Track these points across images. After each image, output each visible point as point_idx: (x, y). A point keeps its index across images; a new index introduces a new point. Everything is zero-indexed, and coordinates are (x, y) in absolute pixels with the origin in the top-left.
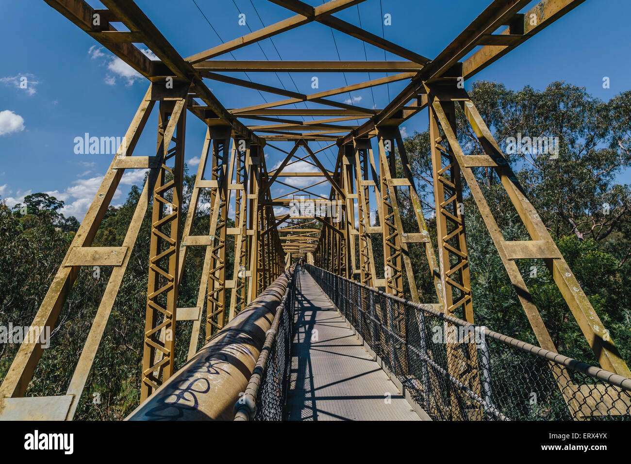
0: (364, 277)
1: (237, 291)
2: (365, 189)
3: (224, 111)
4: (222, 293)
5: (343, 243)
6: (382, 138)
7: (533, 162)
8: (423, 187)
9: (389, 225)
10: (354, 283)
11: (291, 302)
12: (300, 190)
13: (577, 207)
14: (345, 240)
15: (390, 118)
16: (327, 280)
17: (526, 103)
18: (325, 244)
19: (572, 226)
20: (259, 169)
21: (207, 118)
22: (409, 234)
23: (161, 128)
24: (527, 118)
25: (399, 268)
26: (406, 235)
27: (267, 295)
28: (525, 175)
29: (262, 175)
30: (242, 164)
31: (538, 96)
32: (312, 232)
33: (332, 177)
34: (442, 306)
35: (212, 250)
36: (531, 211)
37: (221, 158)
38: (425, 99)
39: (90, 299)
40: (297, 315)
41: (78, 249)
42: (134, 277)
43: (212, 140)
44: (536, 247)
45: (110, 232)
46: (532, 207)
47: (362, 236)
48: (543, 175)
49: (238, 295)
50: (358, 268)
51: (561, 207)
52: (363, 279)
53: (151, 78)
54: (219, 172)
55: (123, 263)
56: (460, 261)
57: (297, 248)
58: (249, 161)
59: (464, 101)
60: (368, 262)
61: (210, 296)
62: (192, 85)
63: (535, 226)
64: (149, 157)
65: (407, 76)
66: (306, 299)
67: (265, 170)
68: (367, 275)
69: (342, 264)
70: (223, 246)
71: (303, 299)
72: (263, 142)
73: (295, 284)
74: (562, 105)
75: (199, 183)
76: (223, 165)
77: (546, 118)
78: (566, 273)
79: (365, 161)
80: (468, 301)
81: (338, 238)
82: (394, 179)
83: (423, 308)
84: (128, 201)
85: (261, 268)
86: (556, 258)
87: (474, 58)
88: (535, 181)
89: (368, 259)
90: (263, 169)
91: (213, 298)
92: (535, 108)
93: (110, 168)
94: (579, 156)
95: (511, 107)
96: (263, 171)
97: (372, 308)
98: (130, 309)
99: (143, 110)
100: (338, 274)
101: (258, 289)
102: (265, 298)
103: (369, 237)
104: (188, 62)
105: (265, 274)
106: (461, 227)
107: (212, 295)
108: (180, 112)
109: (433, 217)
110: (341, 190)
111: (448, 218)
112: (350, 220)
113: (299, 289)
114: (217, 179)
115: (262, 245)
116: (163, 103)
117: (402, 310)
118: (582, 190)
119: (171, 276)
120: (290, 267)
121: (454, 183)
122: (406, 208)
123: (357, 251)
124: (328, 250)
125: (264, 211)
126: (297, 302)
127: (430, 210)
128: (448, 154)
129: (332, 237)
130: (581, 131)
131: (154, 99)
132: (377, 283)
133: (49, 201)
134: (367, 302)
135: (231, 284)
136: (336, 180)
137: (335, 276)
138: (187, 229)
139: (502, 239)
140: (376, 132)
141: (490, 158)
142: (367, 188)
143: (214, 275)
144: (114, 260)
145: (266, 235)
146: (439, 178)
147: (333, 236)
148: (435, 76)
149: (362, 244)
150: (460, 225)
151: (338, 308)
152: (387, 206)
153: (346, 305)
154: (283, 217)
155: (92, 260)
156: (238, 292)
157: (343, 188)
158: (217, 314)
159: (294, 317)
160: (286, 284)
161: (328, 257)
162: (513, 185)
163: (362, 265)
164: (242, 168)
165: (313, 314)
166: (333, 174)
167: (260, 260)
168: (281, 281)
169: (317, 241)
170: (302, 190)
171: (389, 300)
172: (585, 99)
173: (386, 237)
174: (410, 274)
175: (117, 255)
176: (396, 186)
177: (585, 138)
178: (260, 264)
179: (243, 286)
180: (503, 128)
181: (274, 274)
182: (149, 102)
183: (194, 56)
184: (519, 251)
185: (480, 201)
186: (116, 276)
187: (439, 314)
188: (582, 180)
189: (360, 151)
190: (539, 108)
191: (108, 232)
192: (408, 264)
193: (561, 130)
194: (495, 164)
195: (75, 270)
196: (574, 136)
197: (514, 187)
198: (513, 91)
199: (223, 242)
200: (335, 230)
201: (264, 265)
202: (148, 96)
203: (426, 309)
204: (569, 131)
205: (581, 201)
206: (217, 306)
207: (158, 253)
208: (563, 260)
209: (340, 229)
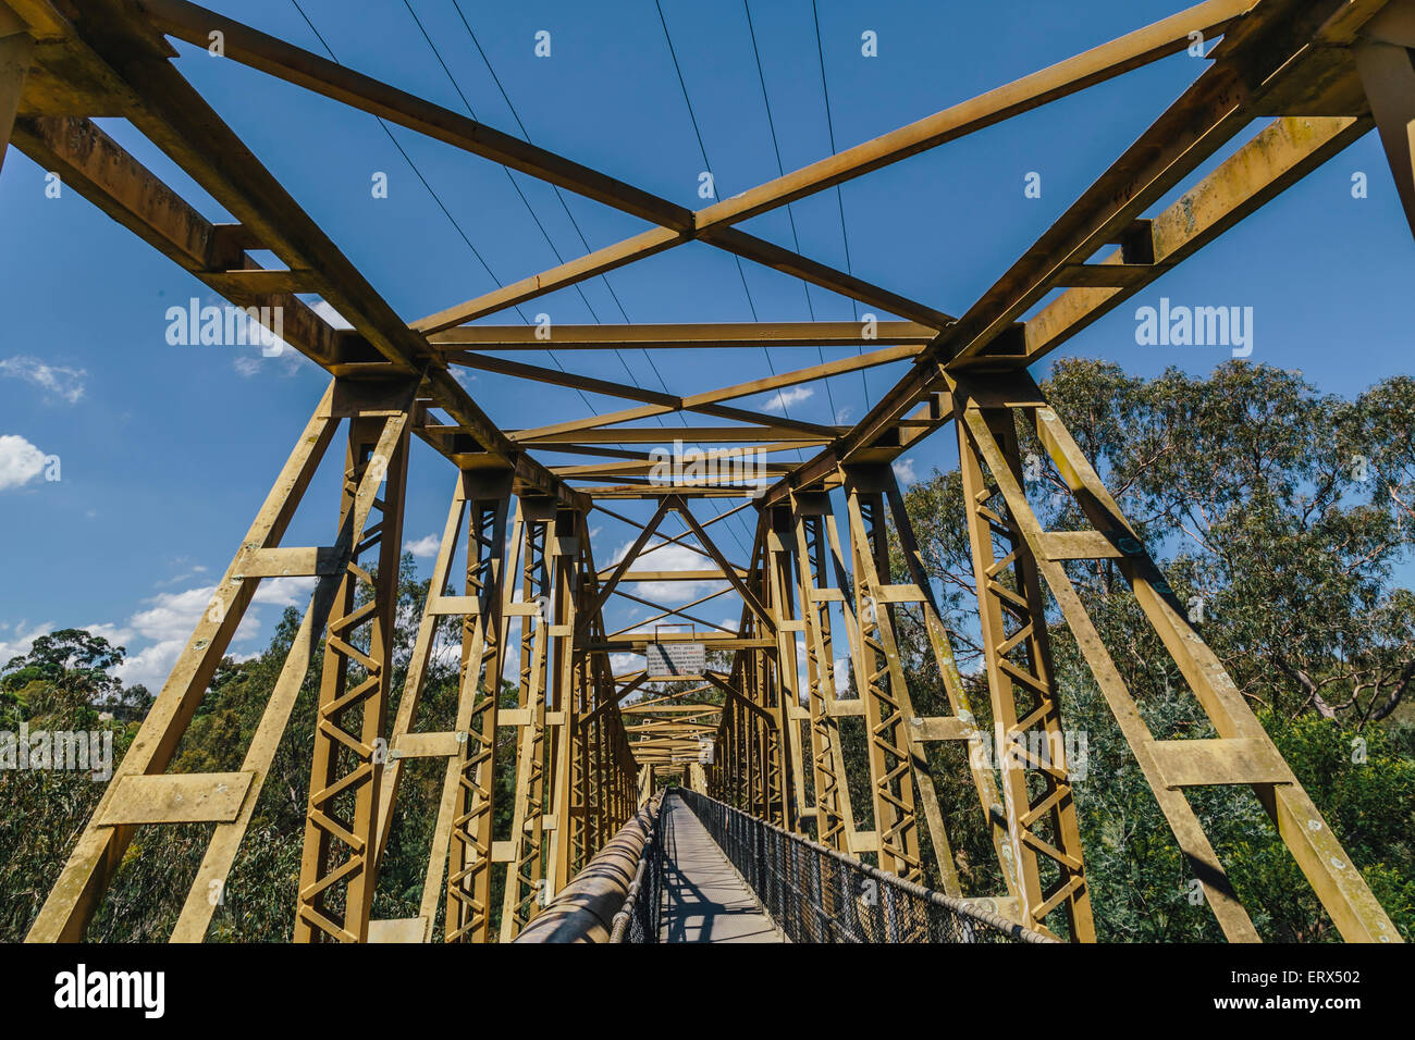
0: (827, 824)
1: (521, 869)
2: (821, 610)
3: (495, 435)
4: (483, 876)
5: (774, 739)
6: (854, 490)
7: (1201, 539)
8: (955, 598)
9: (880, 698)
10: (802, 843)
11: (652, 895)
12: (671, 613)
13: (1315, 644)
14: (778, 732)
15: (872, 446)
16: (738, 832)
17: (1173, 404)
18: (732, 742)
19: (1307, 690)
20: (576, 564)
21: (458, 452)
22: (927, 720)
23: (350, 480)
24: (1179, 437)
25: (908, 804)
26: (919, 721)
27: (594, 876)
28: (1187, 571)
29: (583, 578)
30: (537, 556)
31: (1198, 390)
32: (702, 712)
33: (744, 581)
34: (1017, 903)
35: (461, 768)
36: (1210, 665)
37: (488, 543)
38: (946, 403)
39: (165, 894)
40: (667, 927)
41: (134, 781)
42: (274, 836)
43: (469, 502)
44: (1231, 756)
45: (229, 720)
46: (1209, 655)
47: (818, 724)
48: (1228, 568)
49: (524, 880)
50: (810, 800)
51: (1276, 644)
52: (823, 833)
53: (334, 368)
54: (483, 576)
55: (239, 815)
56: (1051, 789)
57: (667, 751)
58: (554, 548)
59: (1035, 407)
60: (834, 788)
61: (455, 885)
62: (425, 380)
63: (1223, 702)
64: (319, 548)
65: (902, 354)
66: (688, 885)
67: (591, 567)
68: (834, 820)
69: (773, 792)
70: (488, 756)
71: (681, 883)
72: (585, 502)
73: (663, 847)
74: (1253, 411)
75: (437, 604)
76: (493, 561)
77: (1221, 439)
78: (1310, 821)
79: (818, 544)
80: (1079, 892)
81: (761, 728)
82: (884, 587)
83: (971, 912)
84: (275, 646)
85: (581, 805)
86: (1281, 784)
87: (1051, 313)
88: (1210, 583)
89: (834, 779)
90: (585, 565)
91: (462, 890)
92: (1193, 417)
93: (225, 578)
94: (1304, 523)
95: (1141, 414)
96: (586, 570)
97: (846, 907)
98: (261, 918)
99: (310, 440)
100: (765, 818)
101: (573, 861)
102: (588, 885)
103: (834, 725)
104: (416, 331)
105: (589, 820)
106: (1047, 702)
107: (460, 883)
108: (394, 442)
109: (981, 671)
110: (767, 611)
111: (1015, 680)
112: (787, 684)
113: (672, 856)
114: (477, 594)
115: (583, 749)
116: (357, 423)
117: (921, 914)
118: (1320, 603)
119: (358, 838)
120: (650, 800)
121: (1024, 597)
122: (918, 651)
123: (808, 759)
124: (739, 758)
125: (588, 665)
126: (665, 892)
127: (973, 653)
128: (1006, 529)
129: (747, 724)
130: (1303, 466)
131: (337, 415)
132: (856, 843)
133: (90, 648)
134: (836, 891)
135: (505, 851)
136: (754, 588)
137: (757, 822)
138: (404, 718)
139: (1148, 735)
140: (842, 476)
141: (1103, 537)
142: (824, 608)
143: (465, 831)
144: (217, 808)
145: (593, 723)
146: (989, 585)
147: (750, 722)
148: (966, 353)
149: (819, 743)
150: (1047, 697)
151: (767, 906)
152: (873, 651)
153: (785, 898)
154: (633, 679)
155: (164, 808)
156: (525, 870)
157: (771, 607)
158: (472, 930)
159: (659, 933)
160: (641, 847)
161: (740, 773)
162: (1163, 601)
163: (819, 795)
164: (537, 565)
165: (704, 923)
166: (746, 575)
167: (578, 787)
168: (627, 838)
169: (713, 733)
170: (676, 613)
171: (888, 889)
172: (1303, 395)
173: (873, 727)
174: (935, 821)
175: (227, 794)
176: (892, 603)
177: (1314, 480)
178: (579, 796)
179: (537, 856)
180: (1126, 460)
181: (611, 820)
182: (326, 420)
183: (430, 317)
184: (1191, 766)
185: (1087, 641)
186: (221, 850)
187: (1009, 928)
188: (1318, 578)
189: (805, 519)
190: (1203, 416)
191: (222, 722)
192: (928, 794)
193: (1258, 464)
194: (1115, 553)
195: (124, 834)
196: (1288, 478)
197: (1165, 607)
198: (1142, 380)
199: (489, 746)
200: (753, 708)
201: (587, 797)
202: (325, 409)
203: (978, 913)
204: (1276, 468)
205: (1321, 629)
206: (471, 910)
207: (330, 781)
208: (1298, 788)
209: (765, 706)
